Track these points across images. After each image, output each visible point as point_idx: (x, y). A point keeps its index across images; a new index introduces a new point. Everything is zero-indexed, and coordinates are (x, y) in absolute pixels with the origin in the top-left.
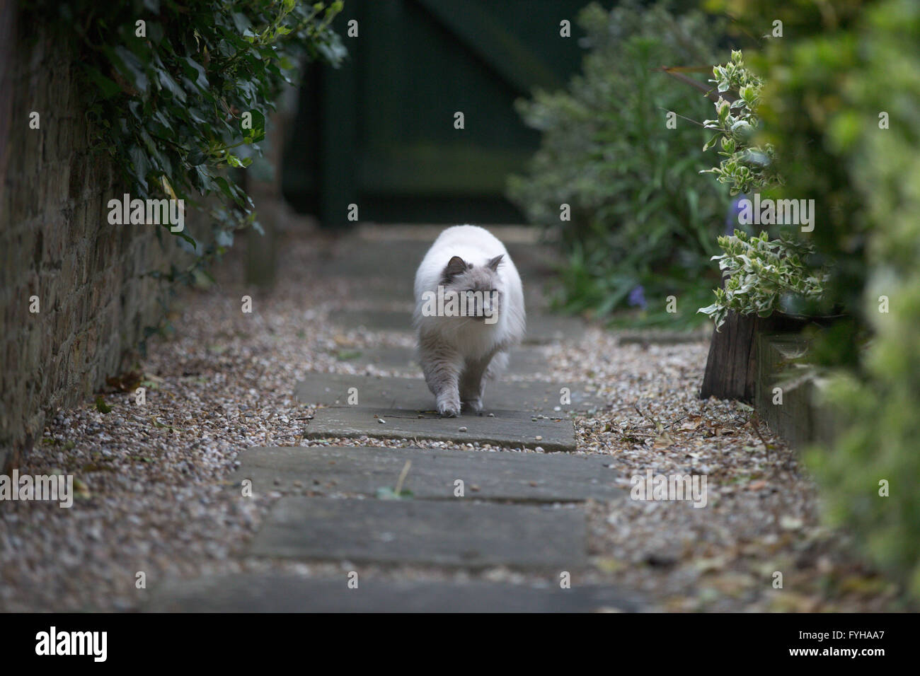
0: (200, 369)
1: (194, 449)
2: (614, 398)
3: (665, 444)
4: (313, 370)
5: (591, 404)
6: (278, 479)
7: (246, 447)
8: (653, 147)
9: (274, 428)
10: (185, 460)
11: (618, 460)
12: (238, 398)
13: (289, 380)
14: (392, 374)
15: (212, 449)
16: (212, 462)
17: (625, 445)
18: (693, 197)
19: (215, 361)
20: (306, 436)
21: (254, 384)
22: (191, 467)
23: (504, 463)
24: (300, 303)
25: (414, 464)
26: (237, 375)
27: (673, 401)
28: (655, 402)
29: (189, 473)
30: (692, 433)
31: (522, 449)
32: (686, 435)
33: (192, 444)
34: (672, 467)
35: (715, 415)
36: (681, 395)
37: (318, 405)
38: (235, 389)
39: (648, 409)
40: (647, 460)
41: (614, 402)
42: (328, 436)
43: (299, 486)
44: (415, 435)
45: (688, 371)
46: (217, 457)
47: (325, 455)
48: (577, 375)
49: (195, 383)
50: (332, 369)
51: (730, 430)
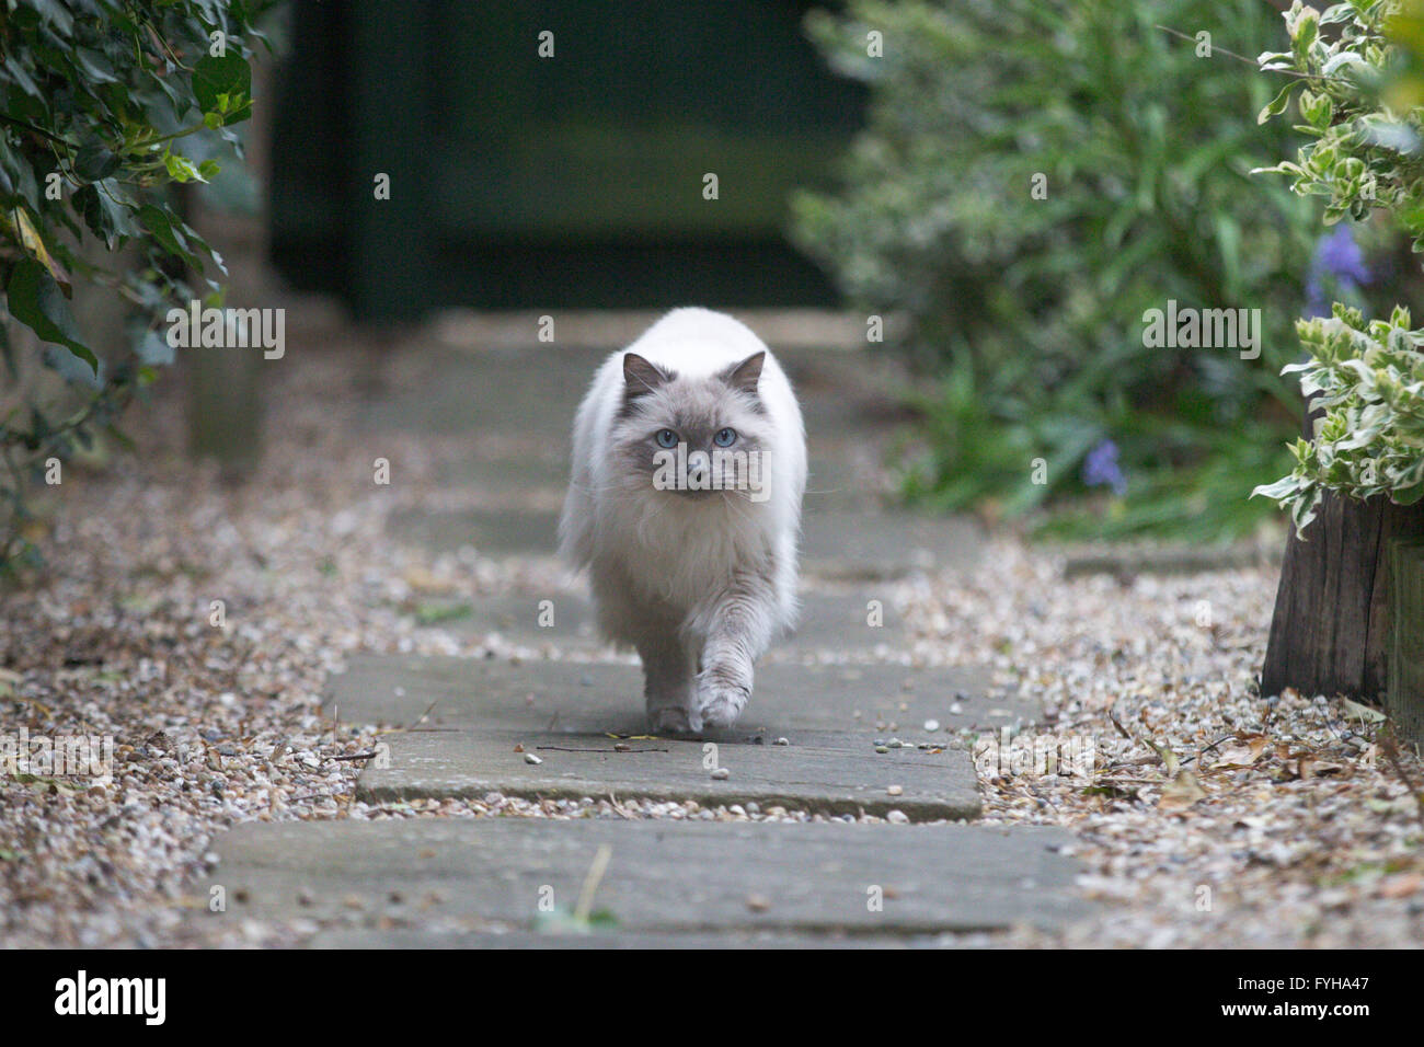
0: (101, 650)
1: (111, 829)
2: (1059, 698)
3: (1186, 798)
4: (363, 649)
5: (1009, 713)
6: (309, 893)
7: (227, 822)
8: (1133, 116)
9: (286, 778)
10: (92, 854)
11: (1080, 835)
12: (196, 715)
13: (310, 672)
14: (546, 655)
15: (150, 828)
16: (153, 858)
17: (1093, 802)
18: (1228, 233)
19: (137, 633)
20: (361, 795)
21: (231, 682)
22: (107, 869)
23: (821, 848)
24: (320, 497)
25: (616, 854)
26: (190, 661)
27: (1198, 703)
28: (1155, 705)
29: (103, 882)
30: (1241, 773)
31: (858, 817)
32: (1233, 778)
33: (103, 819)
34: (1204, 851)
35: (1296, 731)
36: (1216, 688)
37: (380, 726)
38: (187, 694)
39: (1141, 720)
40: (1148, 836)
41: (1061, 706)
42: (411, 794)
43: (356, 907)
44: (611, 788)
45: (1229, 634)
46: (163, 845)
47: (410, 837)
48: (971, 648)
49: (96, 682)
50: (405, 645)
51: (1333, 765)
